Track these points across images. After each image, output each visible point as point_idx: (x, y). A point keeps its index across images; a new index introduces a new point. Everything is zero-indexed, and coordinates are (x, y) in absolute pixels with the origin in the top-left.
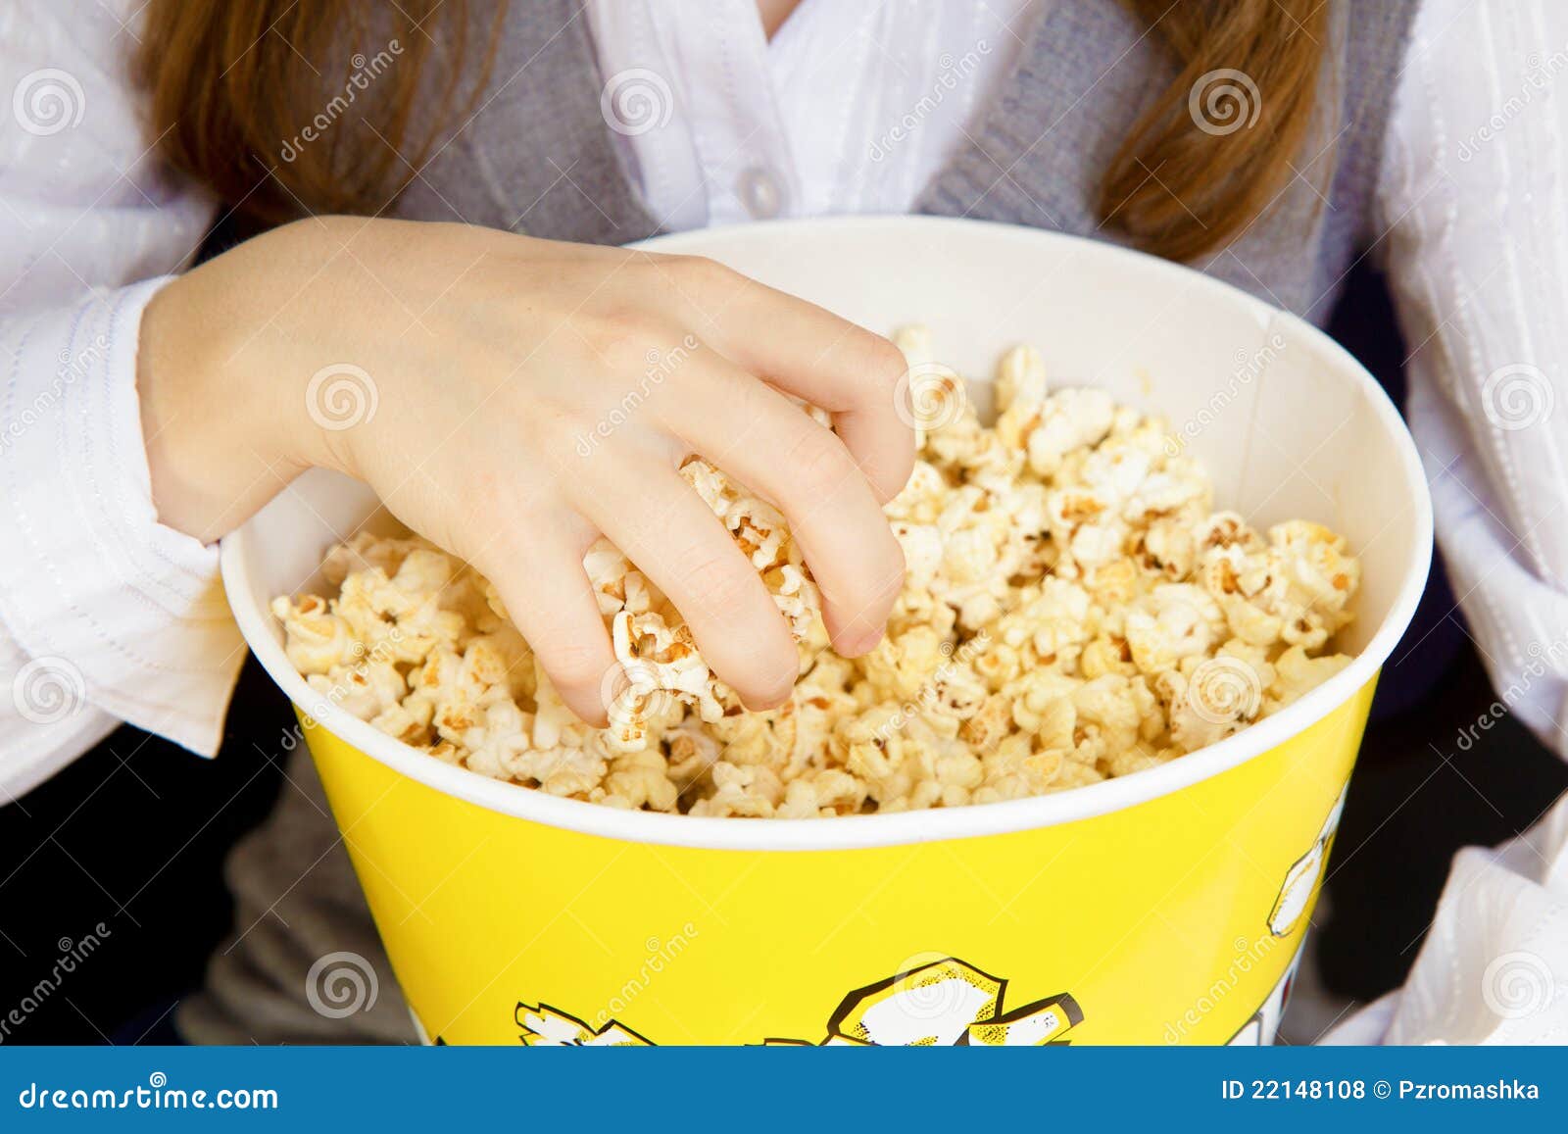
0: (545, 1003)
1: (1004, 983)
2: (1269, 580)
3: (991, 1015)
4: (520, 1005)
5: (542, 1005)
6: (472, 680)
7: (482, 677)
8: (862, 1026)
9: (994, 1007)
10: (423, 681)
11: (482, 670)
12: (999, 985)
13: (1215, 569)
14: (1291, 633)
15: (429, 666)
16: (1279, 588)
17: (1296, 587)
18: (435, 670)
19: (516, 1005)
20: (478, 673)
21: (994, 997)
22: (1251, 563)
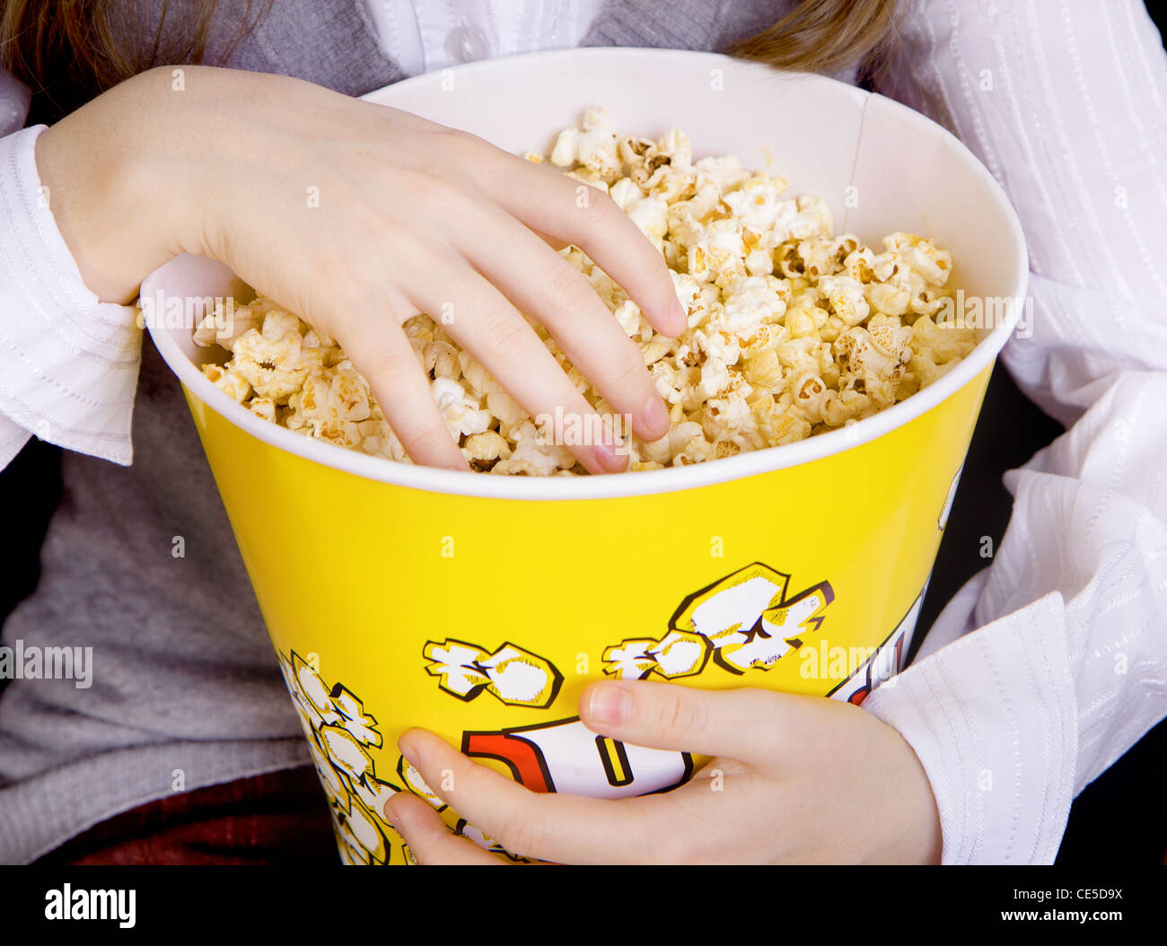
0: (449, 637)
1: (788, 577)
2: (896, 270)
3: (778, 602)
4: (429, 642)
5: (448, 640)
6: (339, 400)
7: (346, 398)
8: (692, 620)
9: (780, 596)
10: (303, 405)
11: (346, 392)
12: (785, 579)
13: (854, 267)
14: (918, 304)
15: (305, 393)
16: (904, 272)
17: (916, 270)
18: (311, 396)
19: (425, 642)
20: (343, 395)
21: (780, 589)
22: (880, 259)
